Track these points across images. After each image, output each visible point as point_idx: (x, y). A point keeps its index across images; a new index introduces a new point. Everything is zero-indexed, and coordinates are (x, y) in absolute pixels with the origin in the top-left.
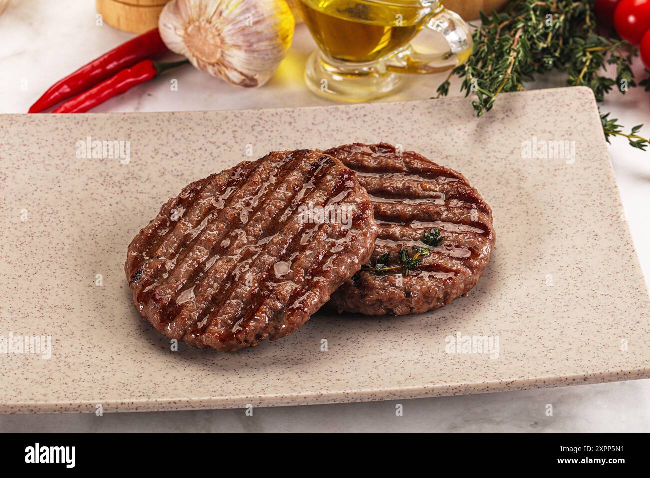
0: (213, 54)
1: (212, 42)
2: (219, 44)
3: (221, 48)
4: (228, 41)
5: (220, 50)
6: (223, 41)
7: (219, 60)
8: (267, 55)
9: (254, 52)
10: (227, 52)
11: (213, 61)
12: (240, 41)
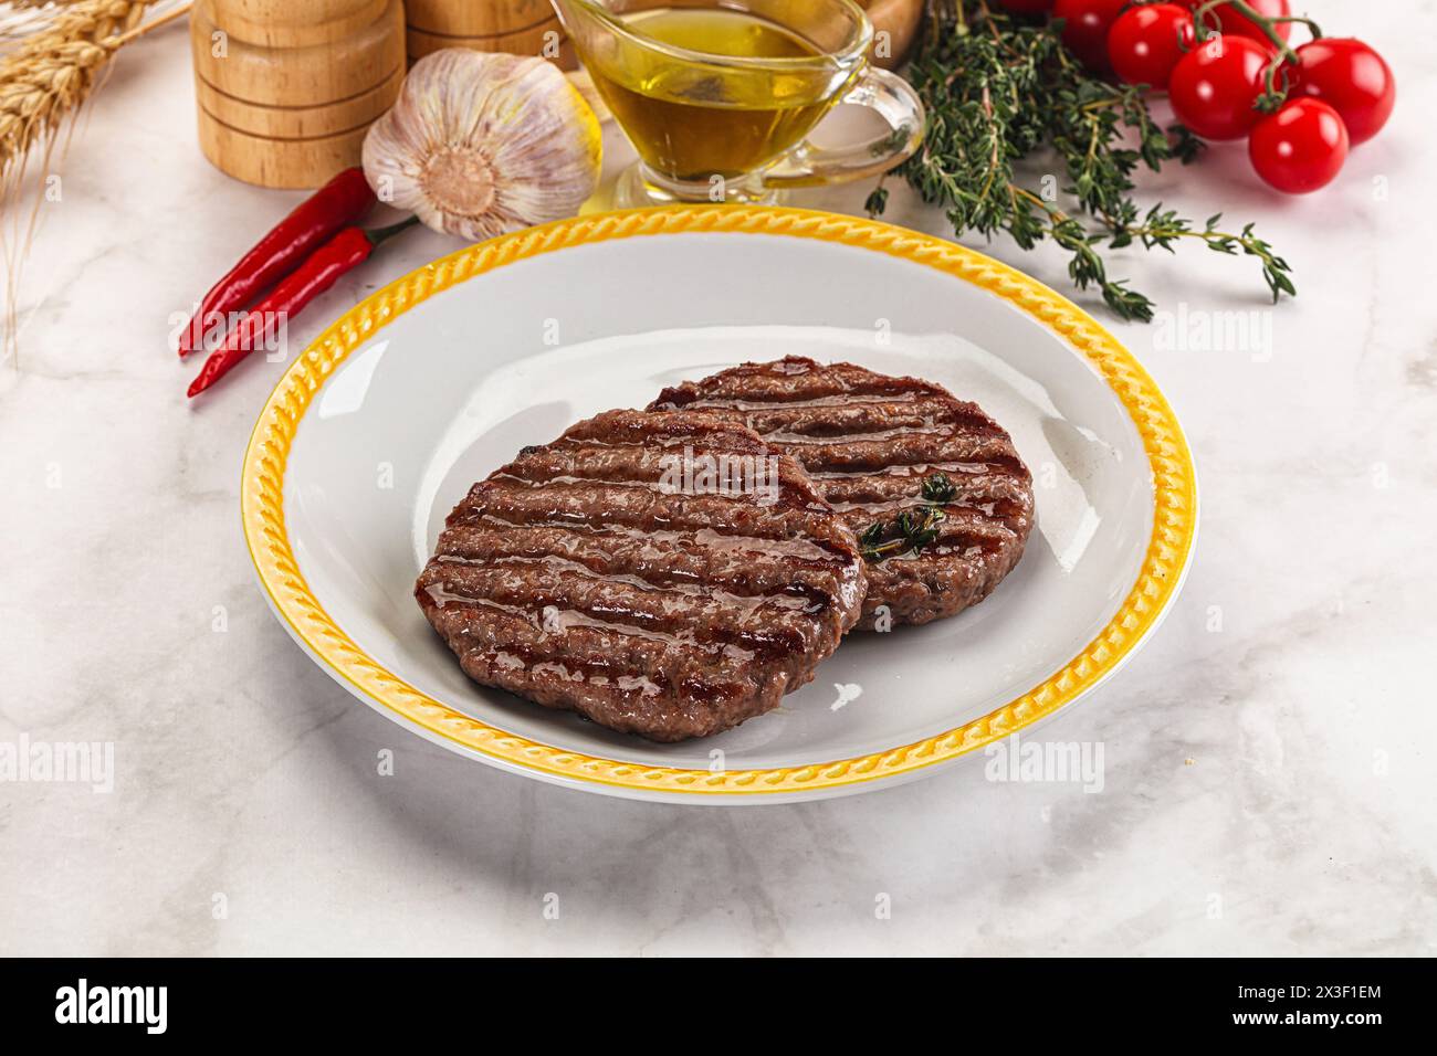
0: (478, 199)
1: (476, 178)
2: (491, 180)
3: (494, 186)
4: (505, 171)
5: (493, 189)
6: (496, 175)
7: (488, 209)
8: (575, 187)
9: (554, 184)
10: (505, 192)
11: (477, 211)
12: (527, 169)
